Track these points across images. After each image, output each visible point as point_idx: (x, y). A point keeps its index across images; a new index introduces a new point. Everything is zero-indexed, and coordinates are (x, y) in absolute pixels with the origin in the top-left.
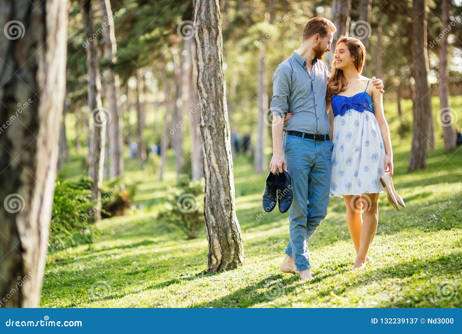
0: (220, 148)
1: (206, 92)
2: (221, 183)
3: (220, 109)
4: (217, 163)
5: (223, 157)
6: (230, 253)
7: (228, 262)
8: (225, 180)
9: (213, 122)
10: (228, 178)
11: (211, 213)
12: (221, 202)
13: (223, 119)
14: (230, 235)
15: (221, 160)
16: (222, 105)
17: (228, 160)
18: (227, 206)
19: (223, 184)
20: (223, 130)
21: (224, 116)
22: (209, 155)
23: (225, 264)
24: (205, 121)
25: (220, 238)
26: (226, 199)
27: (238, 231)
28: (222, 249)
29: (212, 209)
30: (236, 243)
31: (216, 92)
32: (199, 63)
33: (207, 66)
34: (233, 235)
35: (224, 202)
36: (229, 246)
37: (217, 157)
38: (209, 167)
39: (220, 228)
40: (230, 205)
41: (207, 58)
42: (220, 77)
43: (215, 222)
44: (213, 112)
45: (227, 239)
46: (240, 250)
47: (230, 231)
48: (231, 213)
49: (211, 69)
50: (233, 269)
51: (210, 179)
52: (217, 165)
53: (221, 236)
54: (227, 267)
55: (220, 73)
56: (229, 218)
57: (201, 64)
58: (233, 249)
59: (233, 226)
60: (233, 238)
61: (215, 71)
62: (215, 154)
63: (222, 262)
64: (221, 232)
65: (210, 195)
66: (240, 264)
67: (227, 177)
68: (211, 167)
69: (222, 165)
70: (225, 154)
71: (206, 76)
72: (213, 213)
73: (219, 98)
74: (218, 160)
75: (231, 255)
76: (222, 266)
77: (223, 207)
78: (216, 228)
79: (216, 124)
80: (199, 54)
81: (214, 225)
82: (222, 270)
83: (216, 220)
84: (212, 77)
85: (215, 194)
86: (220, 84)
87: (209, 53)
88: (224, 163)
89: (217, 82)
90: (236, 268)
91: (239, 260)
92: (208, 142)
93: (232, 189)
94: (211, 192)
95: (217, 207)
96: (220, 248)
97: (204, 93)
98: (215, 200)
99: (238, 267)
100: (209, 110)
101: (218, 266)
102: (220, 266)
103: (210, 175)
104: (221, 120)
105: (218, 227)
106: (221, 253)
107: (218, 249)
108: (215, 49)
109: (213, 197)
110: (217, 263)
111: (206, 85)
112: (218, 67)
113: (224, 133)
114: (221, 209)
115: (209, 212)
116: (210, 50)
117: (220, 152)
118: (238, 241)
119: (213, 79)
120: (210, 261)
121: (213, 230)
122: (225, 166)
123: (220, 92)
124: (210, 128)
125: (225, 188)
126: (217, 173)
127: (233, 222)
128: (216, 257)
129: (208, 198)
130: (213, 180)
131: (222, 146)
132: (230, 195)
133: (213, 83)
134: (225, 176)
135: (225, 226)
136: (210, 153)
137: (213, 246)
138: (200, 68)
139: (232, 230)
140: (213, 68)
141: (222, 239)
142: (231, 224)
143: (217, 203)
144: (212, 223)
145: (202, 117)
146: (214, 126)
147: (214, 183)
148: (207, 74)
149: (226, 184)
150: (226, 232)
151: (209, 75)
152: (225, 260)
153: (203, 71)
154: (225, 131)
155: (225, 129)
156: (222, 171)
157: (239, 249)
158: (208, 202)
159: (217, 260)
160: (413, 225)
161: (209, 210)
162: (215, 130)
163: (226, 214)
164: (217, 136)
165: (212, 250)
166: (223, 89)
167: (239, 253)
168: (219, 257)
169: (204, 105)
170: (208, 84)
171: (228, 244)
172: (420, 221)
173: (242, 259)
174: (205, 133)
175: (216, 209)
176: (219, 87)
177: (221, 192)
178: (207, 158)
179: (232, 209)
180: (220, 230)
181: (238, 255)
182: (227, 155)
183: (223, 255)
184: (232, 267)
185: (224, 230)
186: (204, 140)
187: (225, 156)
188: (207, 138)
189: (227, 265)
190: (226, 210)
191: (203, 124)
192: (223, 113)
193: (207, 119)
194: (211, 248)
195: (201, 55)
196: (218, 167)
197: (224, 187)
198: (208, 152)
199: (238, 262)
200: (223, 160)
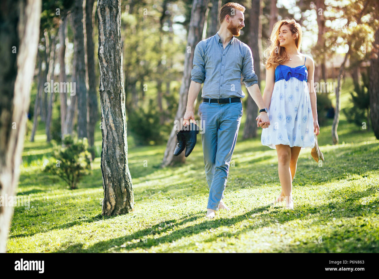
0: (117, 110)
1: (106, 62)
2: (117, 140)
3: (118, 77)
4: (114, 123)
5: (119, 118)
6: (123, 200)
9: (111, 88)
10: (123, 137)
11: (107, 166)
12: (117, 156)
13: (120, 85)
14: (123, 185)
15: (117, 120)
16: (120, 73)
17: (123, 120)
18: (121, 160)
19: (118, 141)
20: (120, 95)
21: (120, 83)
22: (107, 115)
23: (118, 210)
24: (104, 87)
25: (114, 187)
26: (121, 154)
27: (130, 182)
28: (116, 197)
29: (108, 162)
30: (128, 191)
31: (115, 62)
32: (101, 37)
33: (108, 39)
34: (126, 185)
35: (119, 157)
36: (122, 194)
37: (114, 118)
38: (107, 126)
39: (115, 178)
40: (124, 159)
41: (108, 33)
42: (118, 50)
43: (111, 173)
44: (111, 79)
45: (121, 188)
47: (123, 181)
48: (125, 166)
49: (111, 42)
50: (125, 214)
51: (107, 137)
52: (114, 125)
53: (115, 186)
54: (120, 212)
55: (119, 46)
56: (123, 170)
57: (103, 38)
58: (126, 196)
59: (126, 177)
61: (114, 44)
62: (112, 115)
63: (116, 208)
64: (115, 182)
65: (107, 150)
66: (131, 210)
67: (121, 135)
68: (108, 126)
69: (118, 125)
70: (121, 115)
71: (106, 48)
72: (109, 165)
73: (117, 67)
74: (114, 121)
75: (124, 202)
76: (115, 211)
77: (118, 160)
78: (112, 179)
79: (114, 90)
80: (101, 29)
81: (110, 175)
82: (116, 214)
83: (112, 172)
84: (111, 50)
85: (111, 149)
86: (118, 56)
87: (110, 28)
88: (120, 123)
89: (116, 54)
90: (128, 213)
91: (130, 206)
92: (107, 105)
93: (126, 145)
94: (107, 148)
95: (113, 160)
96: (115, 196)
97: (104, 62)
98: (111, 154)
99: (129, 212)
100: (108, 77)
101: (112, 211)
102: (114, 211)
103: (108, 132)
104: (118, 86)
105: (113, 178)
107: (112, 196)
108: (115, 25)
109: (110, 152)
110: (111, 208)
111: (107, 56)
112: (117, 41)
113: (120, 98)
114: (116, 162)
115: (106, 165)
116: (110, 26)
117: (117, 114)
118: (130, 190)
119: (112, 51)
120: (105, 207)
121: (108, 180)
122: (120, 126)
123: (118, 62)
124: (109, 93)
125: (120, 145)
126: (113, 131)
127: (126, 174)
128: (110, 203)
129: (105, 153)
130: (110, 137)
131: (118, 108)
132: (124, 151)
133: (112, 55)
134: (120, 134)
135: (119, 177)
136: (108, 114)
137: (109, 194)
138: (102, 41)
139: (125, 180)
140: (112, 41)
141: (116, 188)
142: (124, 176)
143: (113, 157)
144: (108, 174)
145: (102, 83)
146: (112, 91)
147: (110, 139)
148: (107, 47)
149: (121, 141)
150: (120, 182)
151: (109, 47)
152: (118, 206)
153: (104, 43)
154: (122, 96)
155: (122, 94)
156: (118, 129)
157: (130, 197)
158: (105, 156)
159: (111, 206)
161: (106, 163)
162: (113, 95)
163: (120, 166)
164: (114, 100)
165: (107, 197)
166: (121, 59)
167: (130, 200)
168: (114, 203)
169: (104, 73)
170: (108, 55)
171: (122, 192)
173: (132, 205)
174: (104, 97)
175: (112, 162)
176: (117, 58)
177: (116, 148)
178: (105, 118)
179: (125, 163)
180: (114, 180)
181: (129, 202)
182: (122, 117)
183: (116, 201)
184: (124, 212)
185: (118, 180)
186: (103, 103)
187: (121, 117)
188: (106, 101)
189: (120, 210)
190: (120, 163)
191: (103, 89)
192: (120, 81)
193: (106, 85)
194: (107, 196)
195: (103, 30)
196: (115, 126)
197: (119, 143)
198: (106, 113)
199: (129, 208)
200: (119, 120)
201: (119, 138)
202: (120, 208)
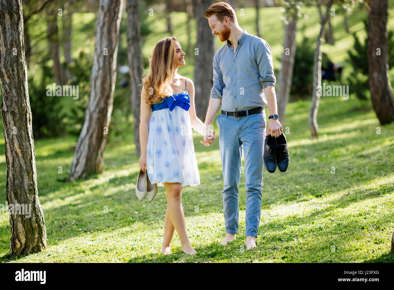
0: (23, 133)
1: (8, 77)
2: (25, 168)
3: (23, 95)
4: (20, 148)
5: (26, 142)
6: (34, 236)
7: (32, 245)
8: (28, 164)
9: (16, 108)
10: (31, 164)
12: (25, 187)
13: (25, 104)
14: (34, 219)
15: (23, 145)
16: (24, 90)
17: (30, 145)
18: (30, 190)
19: (26, 169)
20: (26, 115)
21: (26, 101)
22: (11, 140)
23: (29, 248)
24: (7, 107)
25: (23, 223)
26: (29, 184)
27: (41, 215)
28: (26, 233)
29: (16, 194)
30: (39, 226)
31: (18, 78)
33: (9, 51)
34: (37, 219)
35: (27, 187)
36: (33, 229)
37: (20, 142)
38: (12, 152)
40: (33, 189)
41: (9, 44)
42: (22, 63)
44: (15, 97)
45: (31, 223)
46: (43, 234)
47: (34, 215)
48: (35, 197)
50: (37, 253)
51: (13, 164)
52: (20, 150)
53: (25, 220)
54: (31, 251)
56: (32, 202)
57: (3, 49)
58: (37, 232)
59: (37, 210)
60: (37, 222)
61: (17, 57)
62: (18, 139)
63: (26, 246)
64: (24, 217)
65: (14, 180)
66: (43, 247)
69: (25, 150)
70: (27, 139)
72: (16, 198)
73: (22, 84)
74: (21, 146)
75: (35, 239)
76: (25, 250)
77: (27, 191)
79: (19, 110)
82: (27, 253)
84: (14, 63)
85: (19, 178)
86: (22, 70)
87: (11, 38)
88: (27, 148)
89: (20, 68)
90: (40, 251)
91: (43, 243)
92: (11, 127)
93: (35, 173)
94: (14, 177)
95: (21, 192)
96: (24, 232)
97: (6, 78)
98: (19, 184)
99: (42, 250)
100: (11, 95)
101: (22, 249)
103: (13, 160)
104: (23, 105)
106: (25, 237)
107: (22, 233)
108: (17, 34)
109: (16, 182)
110: (21, 247)
111: (9, 71)
113: (26, 119)
114: (25, 194)
115: (13, 197)
116: (12, 36)
117: (23, 137)
118: (42, 225)
119: (15, 65)
120: (14, 245)
122: (28, 151)
123: (22, 77)
124: (13, 114)
125: (28, 173)
126: (20, 158)
127: (36, 206)
128: (20, 241)
129: (11, 183)
130: (16, 165)
131: (25, 131)
132: (33, 180)
133: (15, 69)
134: (28, 161)
136: (12, 138)
137: (17, 230)
138: (2, 53)
139: (36, 214)
141: (25, 223)
142: (35, 208)
143: (21, 188)
145: (4, 102)
146: (16, 111)
147: (17, 167)
149: (29, 169)
151: (11, 60)
152: (29, 243)
154: (28, 116)
155: (28, 114)
156: (25, 155)
157: (42, 232)
158: (11, 186)
159: (21, 243)
160: (208, 205)
161: (13, 194)
162: (18, 116)
163: (30, 198)
164: (19, 121)
165: (15, 234)
166: (25, 74)
167: (43, 236)
168: (23, 241)
169: (6, 90)
170: (11, 70)
171: (32, 228)
172: (214, 200)
173: (45, 243)
174: (7, 118)
175: (20, 194)
176: (21, 72)
177: (24, 177)
178: (9, 143)
179: (35, 194)
181: (42, 239)
182: (29, 140)
183: (26, 238)
184: (36, 250)
186: (7, 125)
187: (28, 141)
188: (9, 123)
189: (31, 248)
190: (30, 195)
191: (6, 110)
192: (26, 99)
193: (10, 105)
194: (15, 232)
196: (21, 152)
197: (27, 171)
199: (41, 245)
200: (26, 145)
201: (27, 165)
202: (31, 246)
